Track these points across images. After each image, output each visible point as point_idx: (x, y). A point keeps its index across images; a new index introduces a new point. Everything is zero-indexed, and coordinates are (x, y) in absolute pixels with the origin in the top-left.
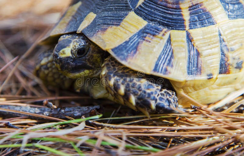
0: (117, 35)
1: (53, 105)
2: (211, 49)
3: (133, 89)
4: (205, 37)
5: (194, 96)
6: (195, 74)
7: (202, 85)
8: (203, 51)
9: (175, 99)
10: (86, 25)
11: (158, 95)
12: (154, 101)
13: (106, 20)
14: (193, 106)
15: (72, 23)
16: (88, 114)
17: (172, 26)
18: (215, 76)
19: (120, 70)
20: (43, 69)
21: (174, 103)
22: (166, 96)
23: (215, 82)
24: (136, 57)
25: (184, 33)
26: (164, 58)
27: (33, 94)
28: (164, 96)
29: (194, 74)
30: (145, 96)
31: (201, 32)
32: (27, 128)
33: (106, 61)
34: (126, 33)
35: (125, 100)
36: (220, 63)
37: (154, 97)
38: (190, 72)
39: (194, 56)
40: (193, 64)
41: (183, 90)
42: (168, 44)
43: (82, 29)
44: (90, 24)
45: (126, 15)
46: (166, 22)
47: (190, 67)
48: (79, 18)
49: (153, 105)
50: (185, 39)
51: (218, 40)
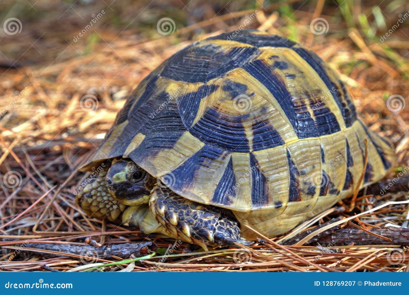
0: (169, 160)
1: (97, 243)
2: (278, 173)
3: (188, 217)
4: (272, 159)
5: (261, 228)
6: (262, 203)
7: (269, 215)
8: (269, 175)
9: (237, 230)
10: (134, 148)
11: (217, 224)
12: (212, 231)
13: (157, 141)
14: (259, 240)
15: (118, 145)
16: (138, 252)
17: (233, 147)
18: (284, 205)
19: (171, 196)
20: (85, 198)
21: (235, 233)
22: (226, 225)
23: (284, 211)
24: (192, 185)
25: (248, 155)
26: (225, 185)
27: (75, 229)
28: (224, 225)
29: (259, 202)
30: (202, 225)
31: (267, 154)
32: (67, 270)
33: (156, 186)
34: (180, 157)
35: (179, 230)
36: (290, 188)
37: (212, 226)
38: (255, 201)
39: (260, 182)
40: (258, 191)
41: (248, 221)
42: (228, 169)
43: (129, 152)
44: (138, 147)
45: (180, 135)
46: (226, 143)
47: (255, 195)
48: (126, 140)
49: (211, 236)
50: (248, 163)
51: (287, 163)
